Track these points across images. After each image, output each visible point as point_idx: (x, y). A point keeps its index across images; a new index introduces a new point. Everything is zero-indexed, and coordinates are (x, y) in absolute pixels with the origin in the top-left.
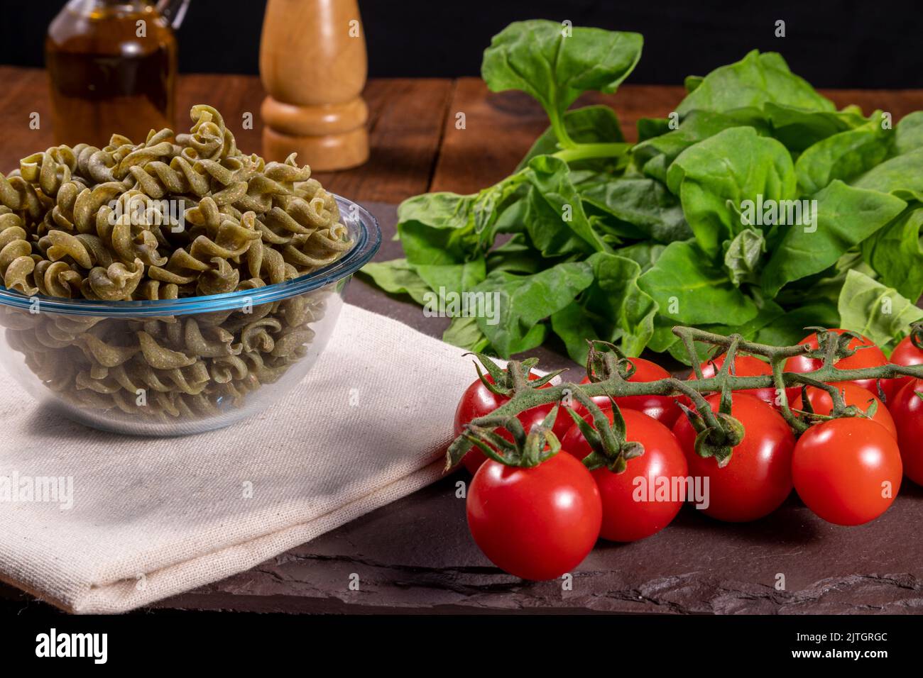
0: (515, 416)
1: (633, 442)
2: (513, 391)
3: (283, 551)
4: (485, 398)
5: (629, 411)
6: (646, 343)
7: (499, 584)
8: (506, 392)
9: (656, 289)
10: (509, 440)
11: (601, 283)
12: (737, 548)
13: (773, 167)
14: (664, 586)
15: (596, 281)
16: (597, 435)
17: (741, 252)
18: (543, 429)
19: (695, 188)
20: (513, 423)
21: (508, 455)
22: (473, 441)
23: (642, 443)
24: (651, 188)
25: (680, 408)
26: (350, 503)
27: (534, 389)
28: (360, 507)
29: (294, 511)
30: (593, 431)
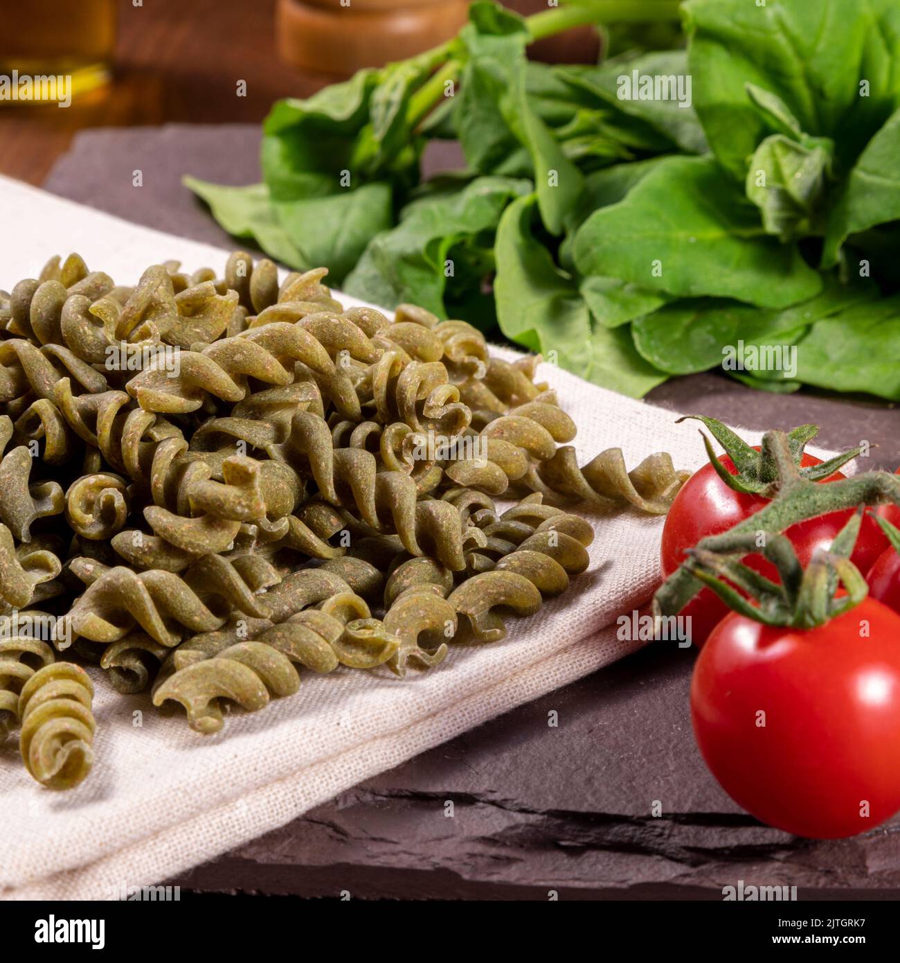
0: (780, 533)
2: (774, 486)
3: (347, 785)
4: (721, 502)
7: (751, 846)
8: (760, 488)
10: (769, 577)
18: (833, 557)
20: (780, 547)
21: (767, 605)
22: (703, 579)
26: (469, 696)
27: (815, 484)
28: (489, 704)
29: (366, 716)
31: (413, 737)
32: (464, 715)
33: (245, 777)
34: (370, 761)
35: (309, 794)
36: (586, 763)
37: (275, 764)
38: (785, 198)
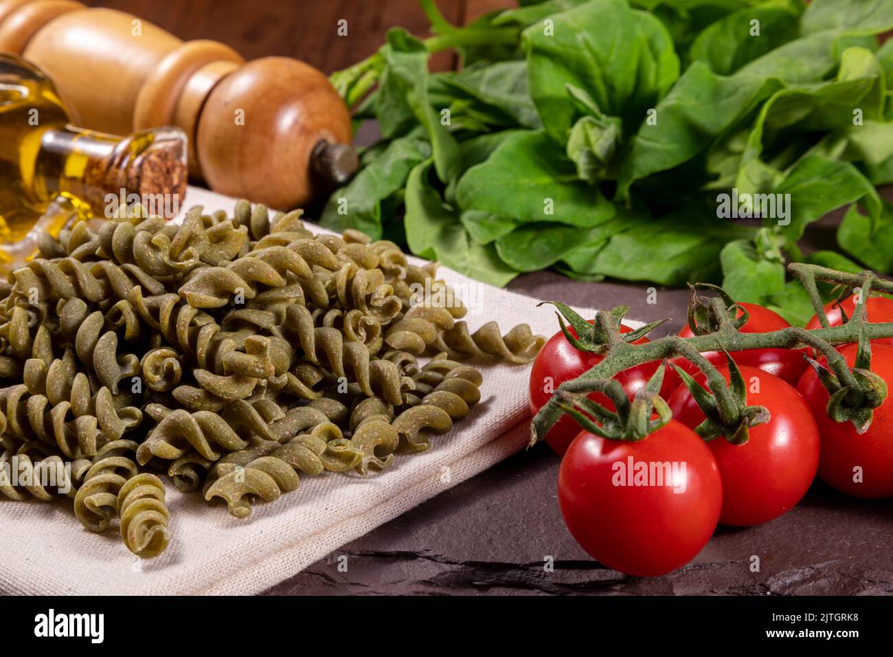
0: (612, 377)
1: (756, 407)
2: (605, 347)
3: (333, 549)
4: (568, 357)
5: (747, 368)
7: (597, 581)
8: (596, 348)
10: (608, 408)
14: (797, 579)
16: (712, 399)
18: (649, 394)
20: (614, 388)
21: (608, 426)
22: (564, 409)
23: (766, 406)
25: (809, 363)
27: (631, 345)
28: (422, 492)
29: (344, 503)
30: (706, 394)
31: (374, 516)
32: (406, 500)
34: (347, 532)
35: (309, 555)
36: (487, 530)
38: (591, 156)
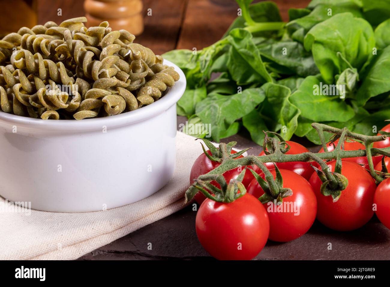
0: (222, 174)
1: (287, 188)
2: (222, 159)
3: (96, 248)
5: (285, 171)
6: (294, 132)
8: (218, 160)
9: (299, 102)
10: (218, 188)
11: (270, 100)
12: (343, 245)
13: (362, 35)
15: (266, 99)
16: (267, 185)
17: (345, 81)
18: (237, 181)
19: (320, 47)
20: (220, 178)
21: (217, 196)
22: (199, 188)
23: (291, 188)
24: (296, 47)
25: (313, 169)
26: (132, 222)
27: (233, 159)
28: (138, 224)
29: (101, 227)
30: (264, 182)
31: (115, 234)
32: (130, 228)
33: (64, 242)
34: (102, 241)
35: (84, 250)
37: (73, 239)
